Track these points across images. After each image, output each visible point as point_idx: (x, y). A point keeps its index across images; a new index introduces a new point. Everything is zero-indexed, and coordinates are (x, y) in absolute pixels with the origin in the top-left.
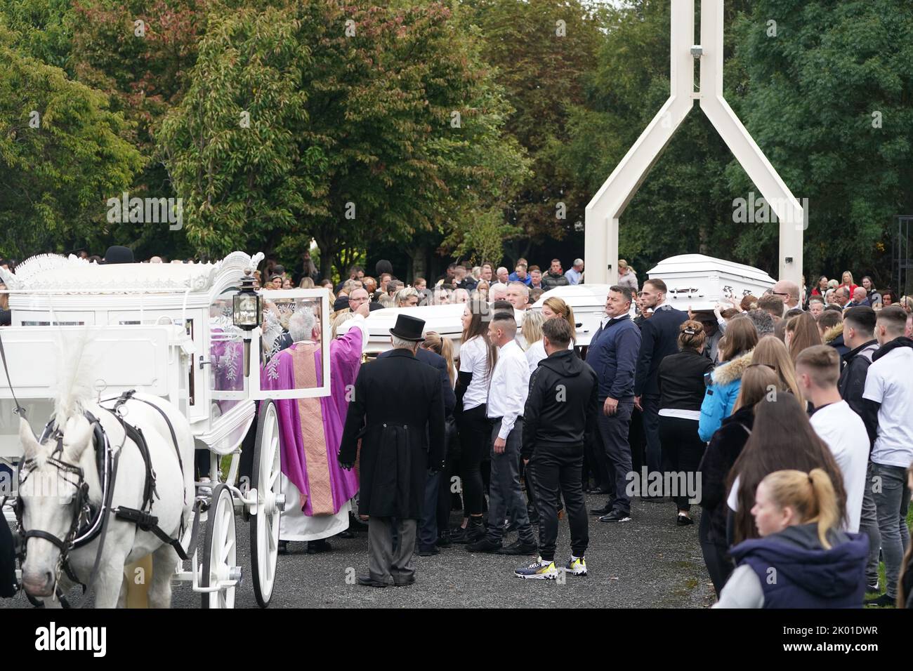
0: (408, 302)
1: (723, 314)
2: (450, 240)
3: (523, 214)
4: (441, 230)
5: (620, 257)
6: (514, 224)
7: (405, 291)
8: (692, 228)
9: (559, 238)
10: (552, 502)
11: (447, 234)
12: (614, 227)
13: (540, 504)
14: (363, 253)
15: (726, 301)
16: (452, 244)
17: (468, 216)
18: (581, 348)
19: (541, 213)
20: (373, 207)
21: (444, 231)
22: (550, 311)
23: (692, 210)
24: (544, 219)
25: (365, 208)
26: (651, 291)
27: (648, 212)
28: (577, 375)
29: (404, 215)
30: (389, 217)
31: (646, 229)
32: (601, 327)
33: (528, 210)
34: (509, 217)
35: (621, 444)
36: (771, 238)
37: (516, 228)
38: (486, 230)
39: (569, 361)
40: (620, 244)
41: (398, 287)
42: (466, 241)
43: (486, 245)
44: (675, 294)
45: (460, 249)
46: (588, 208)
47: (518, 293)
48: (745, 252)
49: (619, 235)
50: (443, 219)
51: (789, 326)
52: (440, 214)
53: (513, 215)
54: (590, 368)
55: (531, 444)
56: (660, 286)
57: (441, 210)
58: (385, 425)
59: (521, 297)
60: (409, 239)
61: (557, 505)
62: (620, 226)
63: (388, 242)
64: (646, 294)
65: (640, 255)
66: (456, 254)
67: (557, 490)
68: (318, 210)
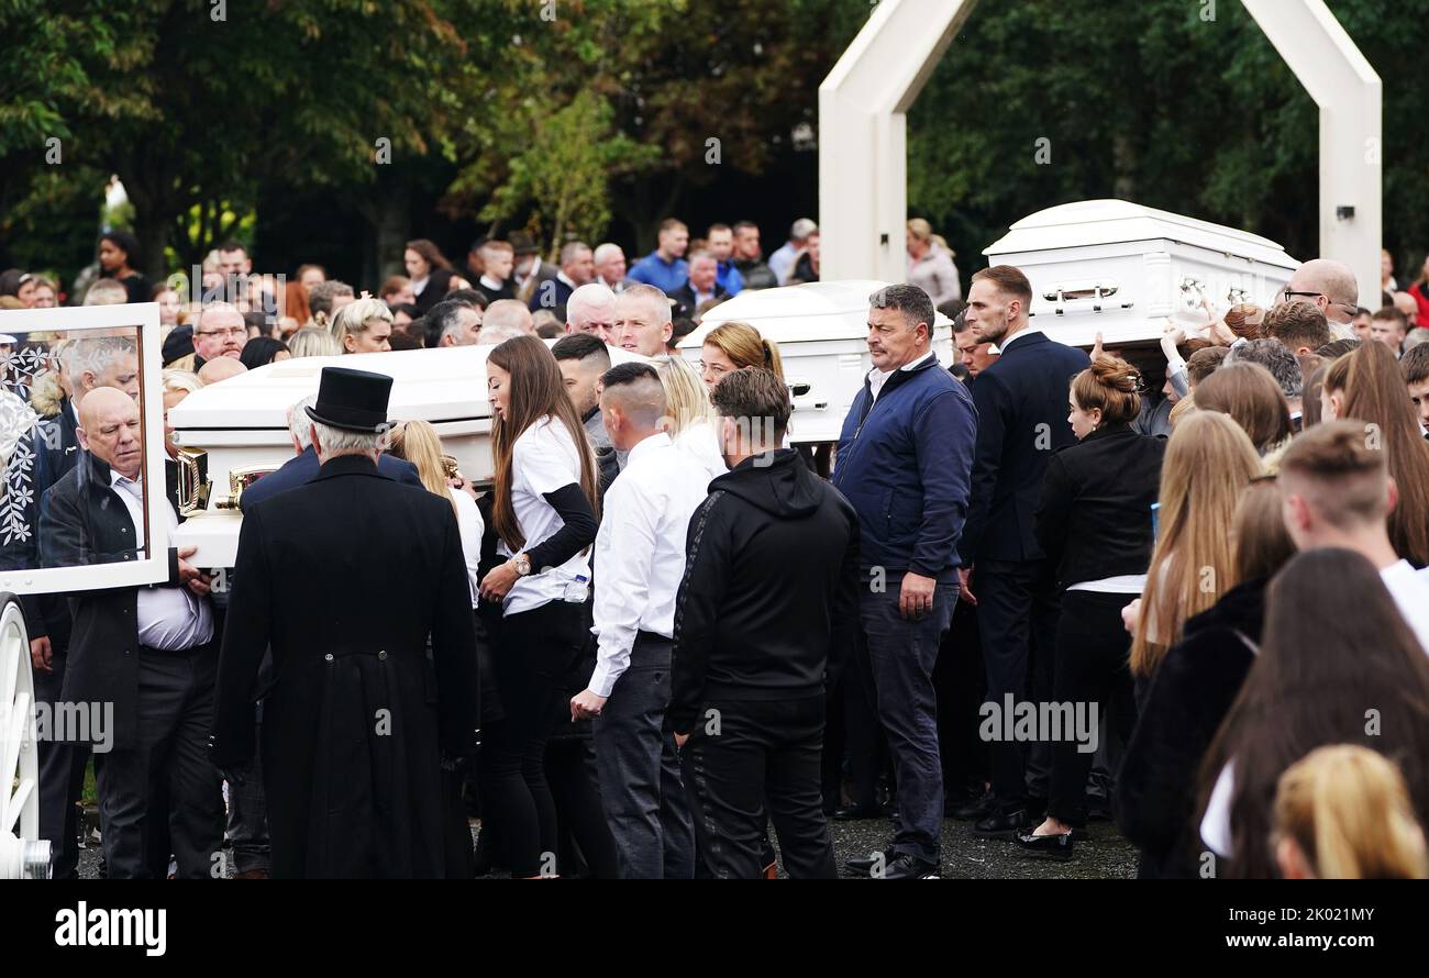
0: (367, 338)
1: (1184, 349)
2: (471, 178)
3: (659, 109)
4: (450, 151)
5: (912, 214)
6: (638, 135)
7: (359, 307)
8: (1093, 134)
9: (753, 168)
10: (744, 842)
11: (464, 162)
12: (893, 139)
13: (717, 849)
14: (246, 214)
15: (1192, 318)
16: (478, 187)
17: (518, 115)
18: (814, 449)
19: (706, 105)
20: (273, 93)
21: (459, 152)
22: (724, 362)
23: (1094, 90)
24: (714, 119)
25: (250, 97)
26: (991, 297)
27: (980, 95)
28: (811, 512)
29: (353, 114)
30: (316, 122)
31: (976, 140)
32: (869, 393)
33: (673, 96)
34: (627, 117)
35: (917, 687)
36: (1298, 157)
37: (643, 149)
38: (567, 150)
39: (790, 479)
40: (910, 179)
41: (337, 300)
42: (514, 179)
43: (566, 189)
44: (1060, 304)
45: (499, 201)
46: (827, 87)
47: (642, 317)
48: (1231, 197)
49: (909, 157)
50: (455, 123)
51: (1331, 378)
52: (442, 108)
53: (635, 110)
54: (840, 495)
55: (692, 695)
56: (1015, 284)
57: (450, 98)
58: (329, 657)
59: (652, 327)
60: (367, 176)
61: (760, 852)
62: (910, 136)
63: (310, 184)
64: (978, 305)
65: (963, 206)
66: (489, 213)
67: (760, 812)
68: (127, 103)
